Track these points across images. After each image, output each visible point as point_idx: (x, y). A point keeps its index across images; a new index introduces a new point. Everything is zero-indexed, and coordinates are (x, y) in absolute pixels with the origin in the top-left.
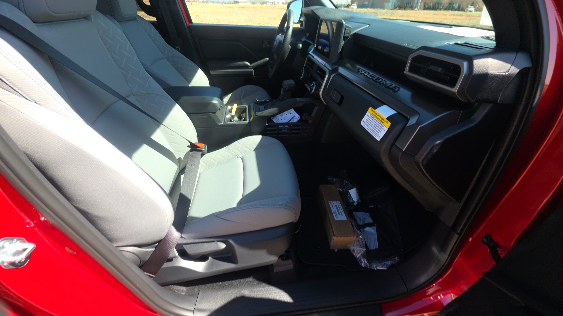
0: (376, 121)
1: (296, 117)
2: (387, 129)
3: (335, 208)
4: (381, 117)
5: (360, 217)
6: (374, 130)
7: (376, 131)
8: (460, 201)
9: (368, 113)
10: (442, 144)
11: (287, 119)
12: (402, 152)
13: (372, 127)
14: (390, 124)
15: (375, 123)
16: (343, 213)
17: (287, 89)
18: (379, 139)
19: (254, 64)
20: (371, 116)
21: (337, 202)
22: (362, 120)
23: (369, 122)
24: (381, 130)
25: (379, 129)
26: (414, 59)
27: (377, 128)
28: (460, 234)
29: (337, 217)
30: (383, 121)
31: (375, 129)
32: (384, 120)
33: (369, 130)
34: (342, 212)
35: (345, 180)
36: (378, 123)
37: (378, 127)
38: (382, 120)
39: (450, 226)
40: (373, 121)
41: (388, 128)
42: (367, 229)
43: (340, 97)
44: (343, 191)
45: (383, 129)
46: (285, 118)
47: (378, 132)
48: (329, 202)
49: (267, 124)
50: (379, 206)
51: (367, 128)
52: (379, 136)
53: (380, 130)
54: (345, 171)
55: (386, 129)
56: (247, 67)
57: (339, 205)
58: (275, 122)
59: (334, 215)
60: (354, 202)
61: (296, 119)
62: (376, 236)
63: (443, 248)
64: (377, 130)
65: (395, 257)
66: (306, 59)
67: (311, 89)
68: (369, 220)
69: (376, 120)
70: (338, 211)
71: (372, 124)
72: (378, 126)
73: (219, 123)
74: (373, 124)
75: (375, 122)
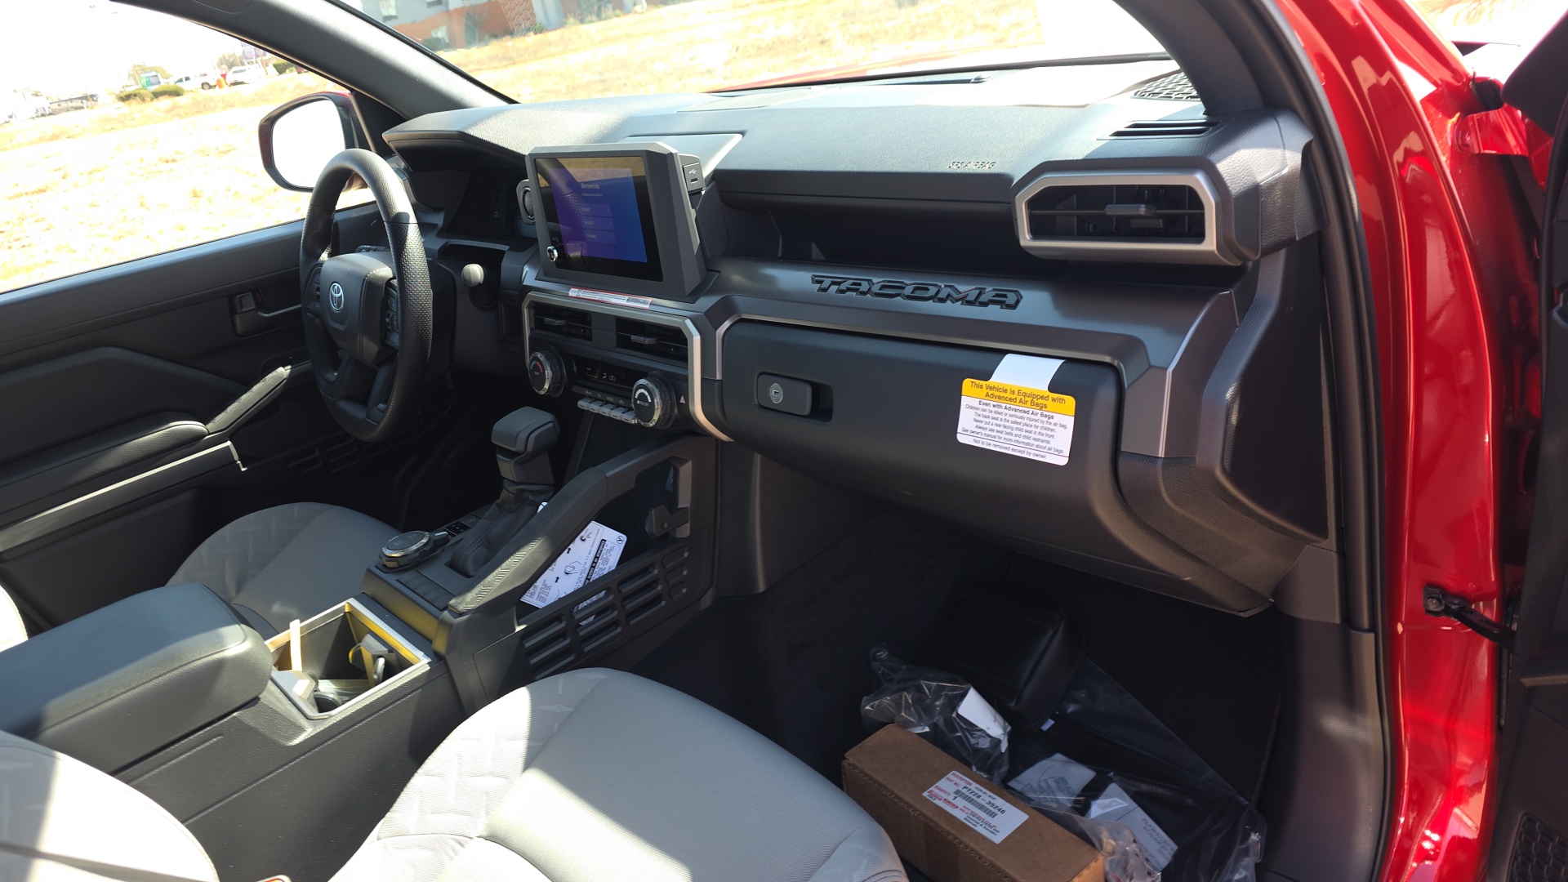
0: (1016, 410)
1: (608, 545)
2: (1073, 418)
3: (960, 802)
4: (1025, 395)
5: (1043, 784)
6: (1026, 441)
7: (1035, 439)
8: (1323, 533)
9: (964, 400)
10: (1244, 392)
11: (579, 568)
12: (1160, 462)
13: (1011, 434)
14: (1070, 401)
15: (1014, 419)
16: (1000, 802)
17: (530, 448)
18: (1062, 461)
19: (222, 420)
20: (986, 404)
21: (948, 779)
22: (959, 430)
23: (989, 427)
24: (1052, 430)
25: (1043, 431)
26: (1032, 204)
27: (1033, 429)
28: (1373, 629)
29: (995, 831)
30: (1044, 402)
31: (1028, 438)
32: (1042, 397)
33: (1006, 448)
34: (993, 801)
35: (923, 683)
36: (1025, 415)
37: (1036, 427)
38: (1032, 400)
39: (1338, 621)
40: (1003, 417)
41: (1073, 413)
42: (1097, 809)
43: (808, 390)
44: (934, 727)
45: (1055, 424)
46: (569, 569)
47: (1043, 441)
48: (925, 794)
49: (518, 629)
50: (1071, 708)
51: (995, 446)
52: (1057, 451)
53: (1049, 433)
54: (884, 655)
55: (1070, 422)
56: (193, 442)
57: (963, 784)
58: (540, 605)
59: (979, 829)
60: (996, 742)
61: (611, 549)
62: (1140, 814)
63: (1351, 702)
64: (1037, 436)
65: (1246, 837)
66: (526, 312)
67: (645, 412)
68: (1081, 775)
69: (1013, 407)
70: (981, 807)
71: (1005, 427)
72: (1033, 423)
73: (295, 736)
74: (1006, 424)
75: (1011, 416)
